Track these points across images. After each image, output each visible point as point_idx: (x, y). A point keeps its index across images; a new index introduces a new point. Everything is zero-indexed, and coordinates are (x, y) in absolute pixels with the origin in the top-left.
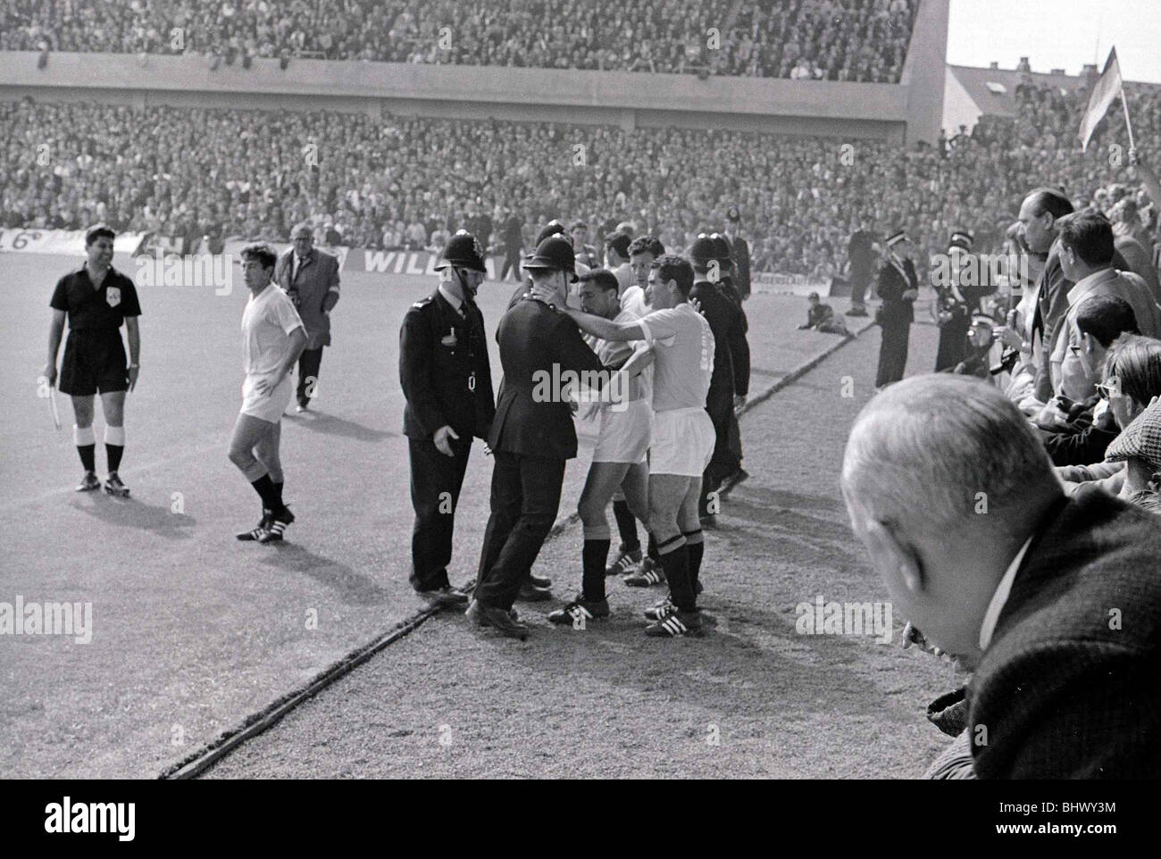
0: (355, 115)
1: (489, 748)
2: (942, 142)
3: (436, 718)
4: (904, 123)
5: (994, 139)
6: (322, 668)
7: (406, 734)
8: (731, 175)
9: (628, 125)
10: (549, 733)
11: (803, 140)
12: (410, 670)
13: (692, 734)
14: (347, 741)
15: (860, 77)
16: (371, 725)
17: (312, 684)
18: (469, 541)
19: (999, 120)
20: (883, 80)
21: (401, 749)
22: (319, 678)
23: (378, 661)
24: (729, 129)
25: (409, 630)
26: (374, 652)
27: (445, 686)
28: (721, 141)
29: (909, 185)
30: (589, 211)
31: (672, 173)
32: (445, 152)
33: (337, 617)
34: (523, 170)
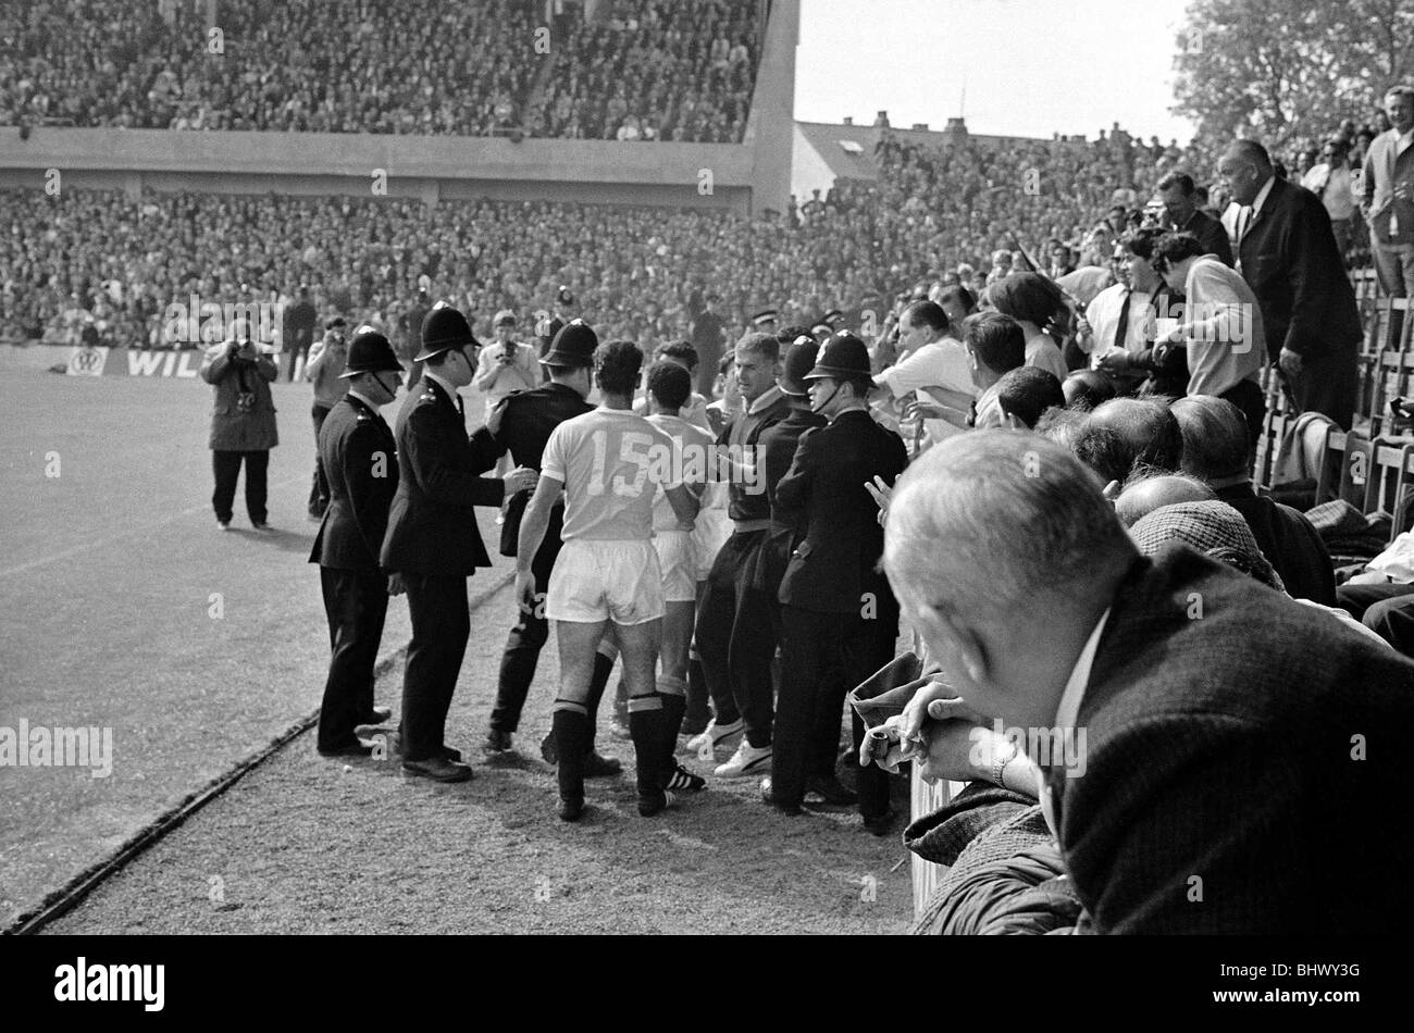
0: (111, 192)
1: (334, 920)
2: (793, 208)
3: (268, 887)
4: (750, 189)
5: (852, 205)
6: (129, 835)
7: (235, 907)
8: (554, 254)
9: (430, 198)
10: (404, 898)
11: (634, 210)
12: (231, 833)
13: (568, 892)
14: (168, 919)
15: (697, 138)
16: (193, 899)
17: (118, 855)
18: (285, 682)
19: (856, 182)
20: (724, 139)
21: (232, 925)
22: (126, 847)
23: (194, 824)
24: (549, 199)
25: (225, 788)
26: (188, 814)
27: (275, 850)
28: (540, 213)
29: (756, 260)
30: (388, 298)
31: (485, 251)
32: (220, 233)
33: (140, 775)
34: (310, 253)
